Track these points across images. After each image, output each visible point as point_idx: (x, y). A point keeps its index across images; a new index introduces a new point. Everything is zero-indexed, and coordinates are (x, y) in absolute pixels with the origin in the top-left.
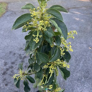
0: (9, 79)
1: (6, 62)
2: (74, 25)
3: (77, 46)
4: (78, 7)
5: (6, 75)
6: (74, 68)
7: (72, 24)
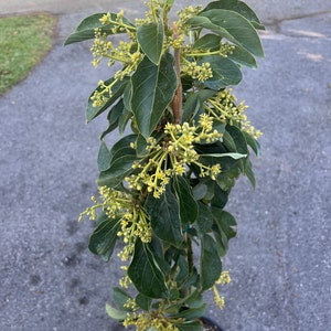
0: (89, 281)
1: (73, 219)
2: (306, 81)
3: (324, 157)
4: (313, 11)
5: (78, 267)
6: (323, 237)
7: (297, 77)
